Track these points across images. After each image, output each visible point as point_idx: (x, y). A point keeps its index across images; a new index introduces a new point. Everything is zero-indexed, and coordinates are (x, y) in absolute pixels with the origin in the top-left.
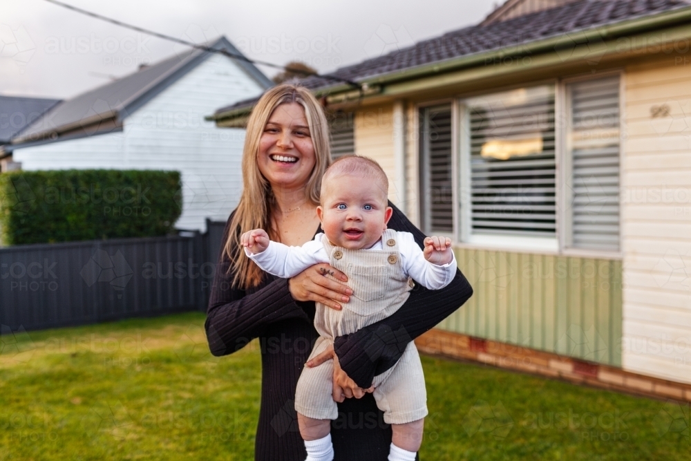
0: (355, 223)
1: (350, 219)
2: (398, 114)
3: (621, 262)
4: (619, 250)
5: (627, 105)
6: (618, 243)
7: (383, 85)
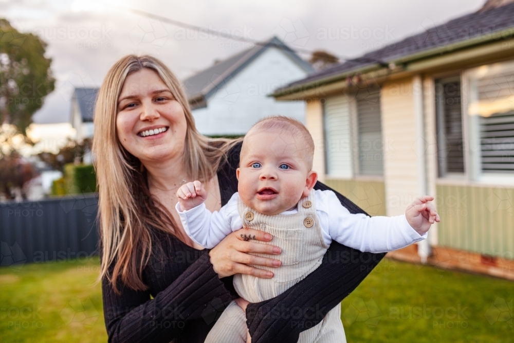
0: (270, 182)
2: (416, 84)
7: (405, 64)
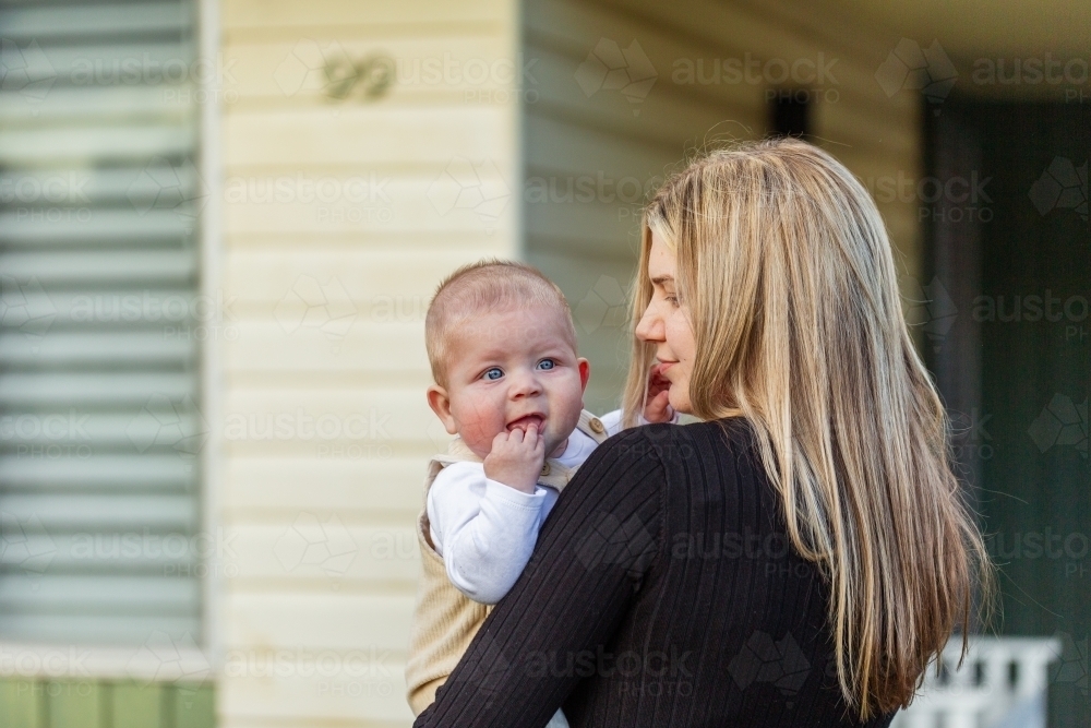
0: (529, 400)
1: (519, 396)
3: (208, 689)
4: (199, 642)
5: (226, 40)
6: (197, 612)
